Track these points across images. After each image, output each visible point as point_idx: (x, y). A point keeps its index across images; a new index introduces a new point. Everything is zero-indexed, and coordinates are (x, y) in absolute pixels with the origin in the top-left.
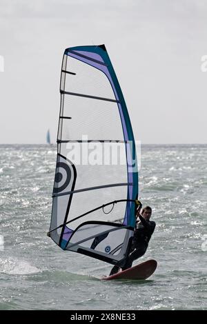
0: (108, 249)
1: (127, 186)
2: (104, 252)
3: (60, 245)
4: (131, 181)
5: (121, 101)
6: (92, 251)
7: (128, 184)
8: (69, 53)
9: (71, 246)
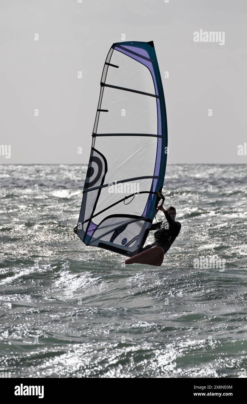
0: (125, 240)
1: (152, 179)
2: (121, 245)
3: (84, 241)
4: (157, 174)
5: (160, 96)
6: (110, 244)
7: (153, 177)
8: (116, 48)
9: (93, 241)
